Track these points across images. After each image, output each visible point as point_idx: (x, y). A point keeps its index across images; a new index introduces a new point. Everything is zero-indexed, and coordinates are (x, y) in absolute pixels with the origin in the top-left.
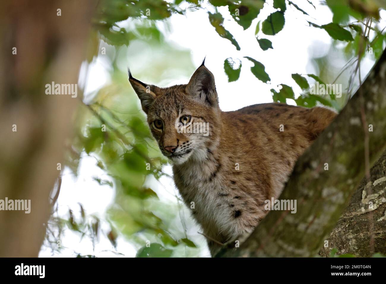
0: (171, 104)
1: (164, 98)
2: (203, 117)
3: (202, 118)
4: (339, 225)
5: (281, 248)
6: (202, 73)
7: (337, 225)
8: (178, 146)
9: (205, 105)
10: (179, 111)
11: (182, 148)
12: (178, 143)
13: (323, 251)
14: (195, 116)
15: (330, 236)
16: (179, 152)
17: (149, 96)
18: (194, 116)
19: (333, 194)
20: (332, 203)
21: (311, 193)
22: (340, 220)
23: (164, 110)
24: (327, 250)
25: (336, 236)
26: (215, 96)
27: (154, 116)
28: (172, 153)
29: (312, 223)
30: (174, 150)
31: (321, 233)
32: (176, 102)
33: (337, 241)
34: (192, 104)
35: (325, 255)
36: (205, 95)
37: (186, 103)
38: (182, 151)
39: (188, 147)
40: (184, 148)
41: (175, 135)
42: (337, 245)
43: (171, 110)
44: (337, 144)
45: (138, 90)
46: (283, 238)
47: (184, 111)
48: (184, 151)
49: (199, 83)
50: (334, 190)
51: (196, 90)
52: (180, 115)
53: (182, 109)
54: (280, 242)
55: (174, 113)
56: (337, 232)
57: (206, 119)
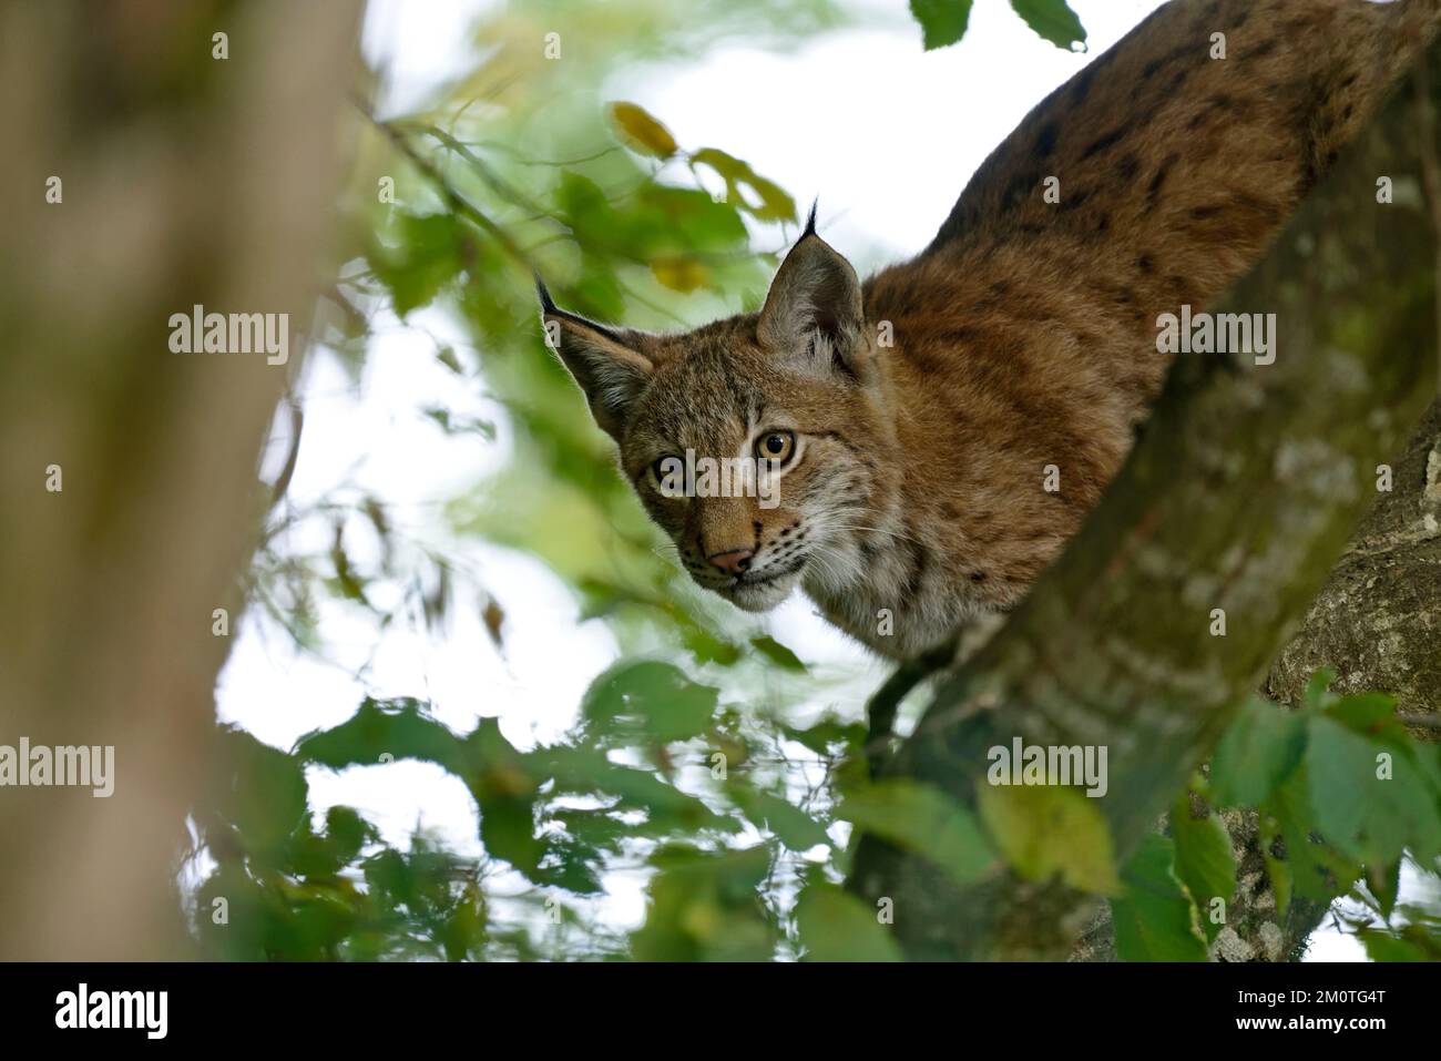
0: (716, 391)
1: (686, 372)
2: (835, 429)
3: (835, 435)
4: (1342, 582)
5: (1120, 669)
6: (809, 264)
7: (1330, 582)
8: (758, 546)
9: (834, 384)
10: (747, 417)
11: (776, 551)
12: (757, 536)
13: (1281, 678)
14: (810, 429)
15: (1308, 622)
16: (766, 567)
17: (631, 370)
18: (805, 433)
19: (1316, 467)
20: (1311, 501)
21: (1234, 465)
22: (1344, 560)
23: (692, 418)
24: (1295, 675)
25: (1327, 622)
26: (866, 344)
27: (654, 443)
28: (739, 576)
29: (1238, 573)
30: (746, 563)
31: (1273, 612)
32: (731, 385)
33: (1333, 639)
34: (791, 385)
35: (1287, 693)
36: (831, 346)
37: (769, 385)
38: (777, 561)
39: (799, 547)
40: (784, 551)
41: (744, 509)
42: (1332, 657)
43: (720, 416)
44: (1332, 280)
45: (583, 353)
46: (1129, 633)
47: (767, 414)
48: (786, 562)
49: (804, 303)
50: (1319, 450)
51: (796, 328)
52: (754, 432)
53: (760, 409)
54: (1117, 647)
55: (730, 426)
56: (1331, 606)
57: (846, 435)
